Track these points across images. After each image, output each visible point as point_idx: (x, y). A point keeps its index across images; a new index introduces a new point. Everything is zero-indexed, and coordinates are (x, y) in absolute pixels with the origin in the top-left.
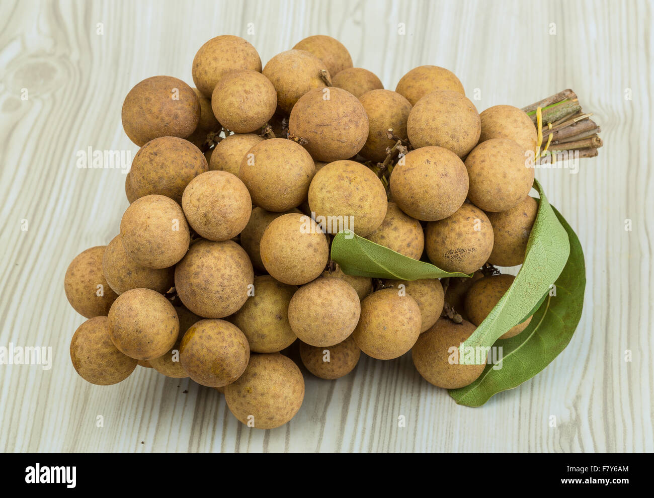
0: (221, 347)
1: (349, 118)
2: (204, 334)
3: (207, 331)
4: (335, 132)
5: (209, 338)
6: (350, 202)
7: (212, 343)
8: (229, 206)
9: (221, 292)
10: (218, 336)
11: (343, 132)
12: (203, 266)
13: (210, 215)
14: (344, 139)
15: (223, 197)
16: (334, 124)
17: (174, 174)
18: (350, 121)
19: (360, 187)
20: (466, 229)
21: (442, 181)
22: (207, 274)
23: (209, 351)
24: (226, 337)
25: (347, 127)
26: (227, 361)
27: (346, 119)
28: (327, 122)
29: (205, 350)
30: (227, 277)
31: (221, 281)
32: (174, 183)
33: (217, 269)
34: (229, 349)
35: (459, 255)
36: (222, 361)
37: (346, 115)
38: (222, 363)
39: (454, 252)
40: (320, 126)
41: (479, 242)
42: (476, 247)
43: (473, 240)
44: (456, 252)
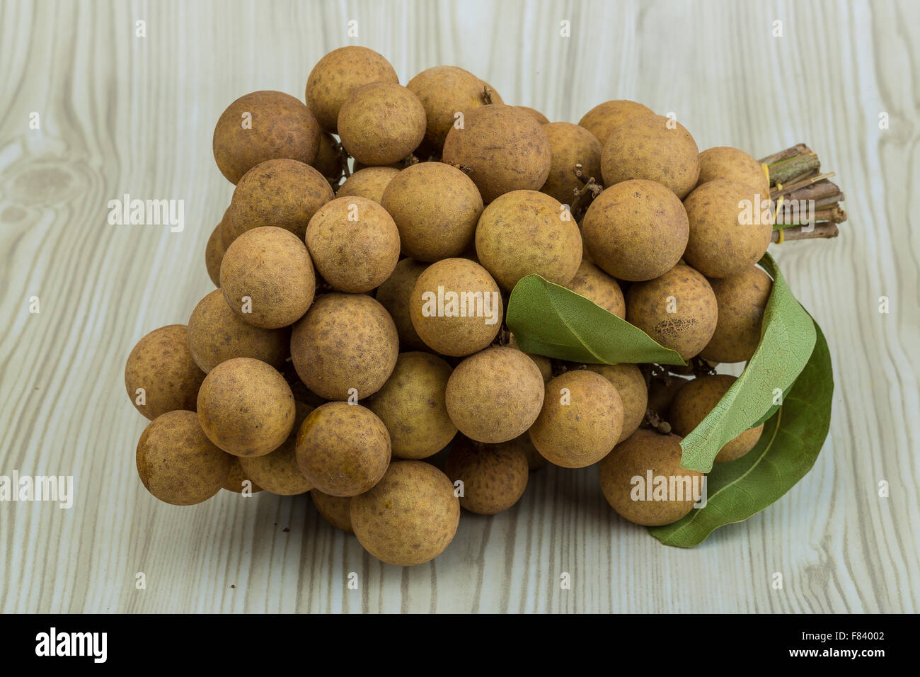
0: (357, 435)
1: (528, 141)
2: (333, 417)
3: (336, 413)
4: (510, 157)
5: (340, 421)
6: (536, 240)
7: (344, 428)
8: (374, 238)
9: (358, 359)
10: (351, 420)
11: (520, 157)
12: (334, 322)
13: (348, 250)
14: (521, 168)
15: (366, 226)
16: (509, 146)
17: (294, 202)
18: (530, 144)
19: (549, 220)
20: (684, 293)
21: (657, 221)
22: (339, 333)
23: (340, 439)
24: (362, 421)
25: (526, 152)
26: (365, 455)
27: (525, 142)
28: (499, 144)
29: (335, 438)
30: (367, 338)
31: (358, 342)
32: (293, 214)
33: (354, 328)
34: (367, 438)
35: (675, 328)
36: (357, 453)
37: (524, 137)
38: (357, 456)
39: (668, 323)
40: (491, 149)
41: (700, 312)
42: (697, 318)
43: (693, 309)
44: (670, 324)
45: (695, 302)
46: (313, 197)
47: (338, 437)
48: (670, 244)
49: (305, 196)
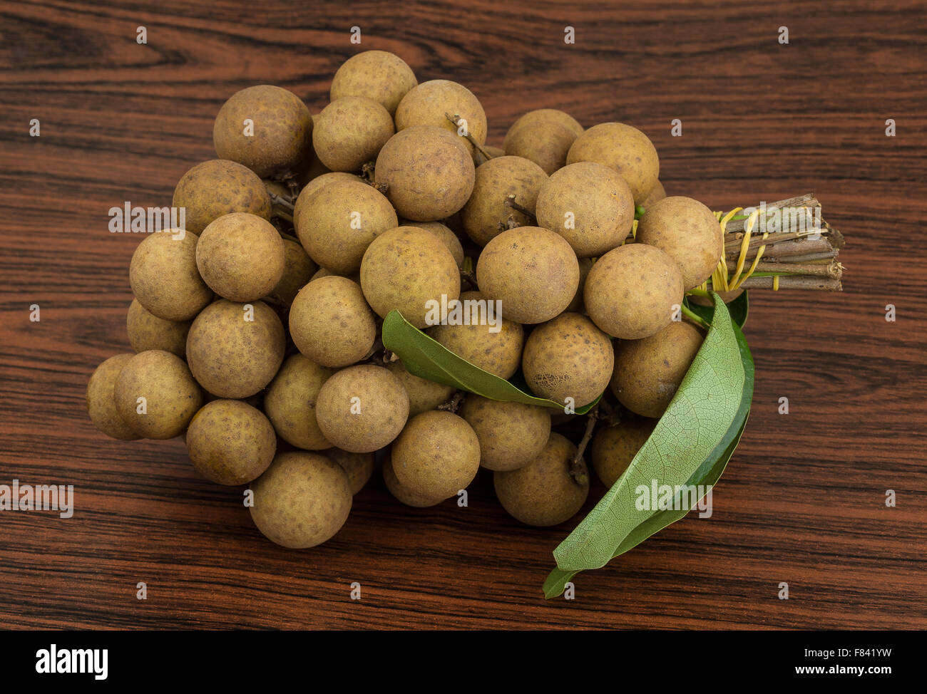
0: (222, 438)
1: (427, 162)
2: (208, 417)
3: (212, 414)
4: (408, 179)
5: (212, 423)
6: (393, 280)
7: (213, 430)
8: (231, 257)
9: (217, 370)
10: (222, 423)
11: (417, 179)
12: (204, 332)
13: (209, 264)
14: (419, 189)
15: (227, 244)
16: (407, 168)
17: (202, 206)
18: (429, 166)
19: (410, 263)
20: (559, 350)
21: (527, 274)
22: (205, 343)
23: (208, 439)
24: (232, 425)
25: (423, 174)
26: (229, 456)
27: (423, 164)
28: (398, 166)
29: (203, 437)
30: (227, 353)
31: (219, 356)
32: (199, 217)
33: (218, 341)
34: (233, 442)
35: (548, 382)
36: (221, 454)
37: (423, 159)
38: (221, 457)
39: (543, 377)
40: (392, 171)
41: (574, 369)
42: (570, 374)
43: (566, 365)
44: (544, 378)
45: (570, 359)
46: (220, 204)
47: (206, 438)
48: (541, 296)
49: (213, 202)
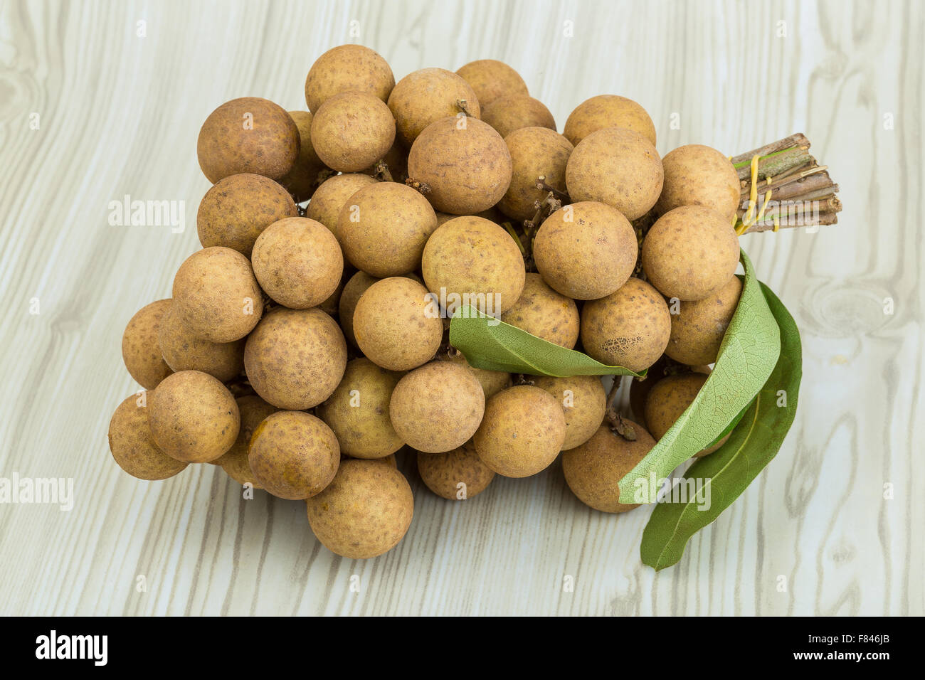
0: (296, 446)
1: (481, 157)
2: (276, 429)
3: (279, 425)
4: (462, 175)
5: (282, 434)
6: (470, 273)
7: (284, 440)
9: (298, 376)
10: (292, 432)
11: (472, 174)
12: (276, 340)
14: (473, 184)
15: (300, 250)
16: (461, 164)
17: (247, 220)
18: (483, 161)
19: (485, 254)
20: (629, 312)
21: (598, 249)
22: (281, 351)
23: (281, 450)
24: (303, 433)
25: (478, 169)
26: (304, 465)
27: (477, 159)
28: (451, 161)
29: (275, 450)
30: (307, 356)
31: (299, 360)
32: (246, 232)
33: (294, 346)
34: (307, 449)
35: (620, 346)
36: (297, 464)
37: (477, 153)
38: (297, 466)
39: (614, 342)
40: (443, 166)
41: (645, 330)
42: (642, 336)
43: (638, 327)
44: (616, 343)
45: (640, 321)
47: (279, 449)
48: (613, 270)
